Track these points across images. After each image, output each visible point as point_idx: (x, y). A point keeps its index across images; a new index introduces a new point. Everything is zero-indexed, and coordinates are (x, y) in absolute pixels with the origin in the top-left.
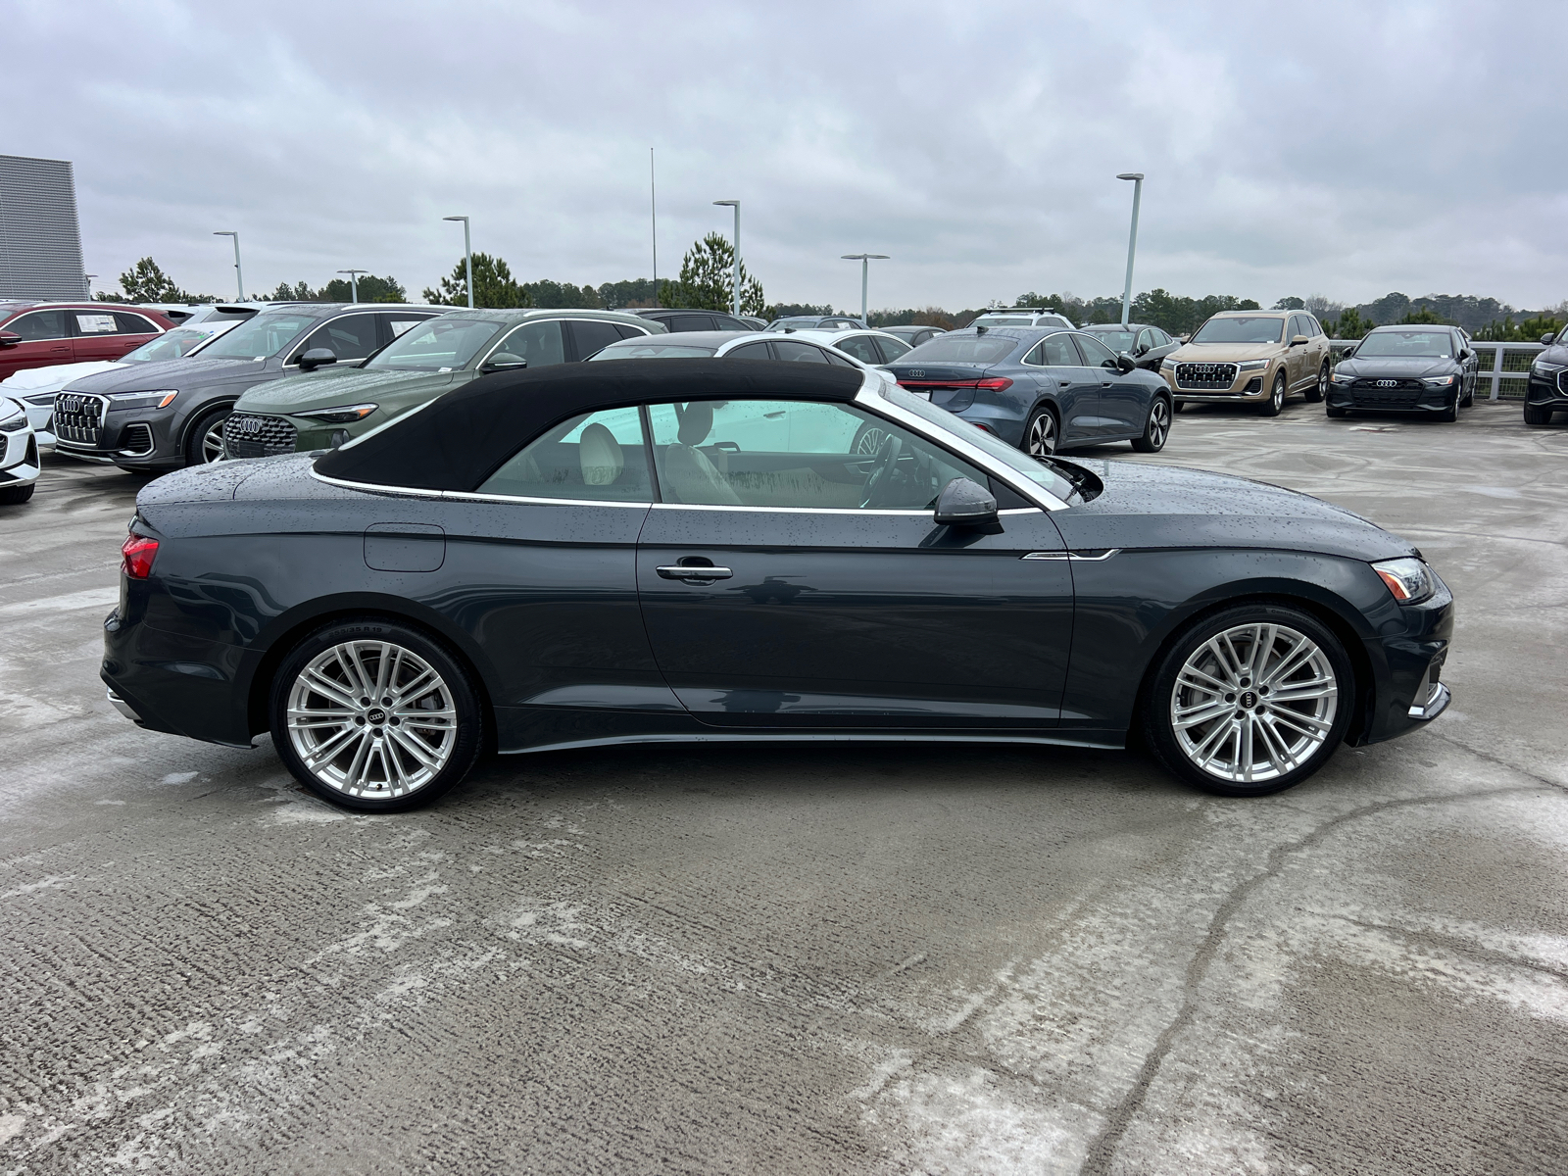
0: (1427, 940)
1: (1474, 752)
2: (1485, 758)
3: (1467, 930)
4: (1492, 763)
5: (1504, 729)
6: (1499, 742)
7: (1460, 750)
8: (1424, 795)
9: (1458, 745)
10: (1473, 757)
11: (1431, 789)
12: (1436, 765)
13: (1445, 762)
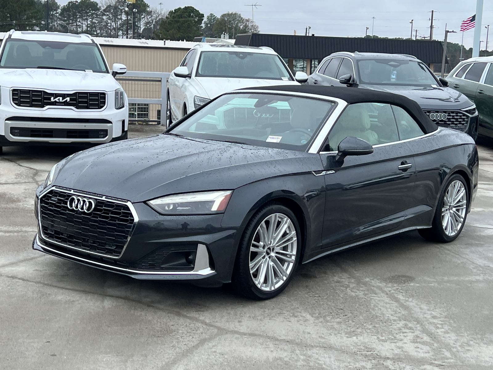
0: (18, 232)
1: (19, 279)
2: (13, 277)
3: (7, 234)
4: (10, 276)
5: (8, 293)
6: (9, 286)
7: (25, 278)
8: (33, 260)
9: (27, 280)
10: (20, 276)
11: (31, 262)
12: (34, 271)
13: (30, 272)
